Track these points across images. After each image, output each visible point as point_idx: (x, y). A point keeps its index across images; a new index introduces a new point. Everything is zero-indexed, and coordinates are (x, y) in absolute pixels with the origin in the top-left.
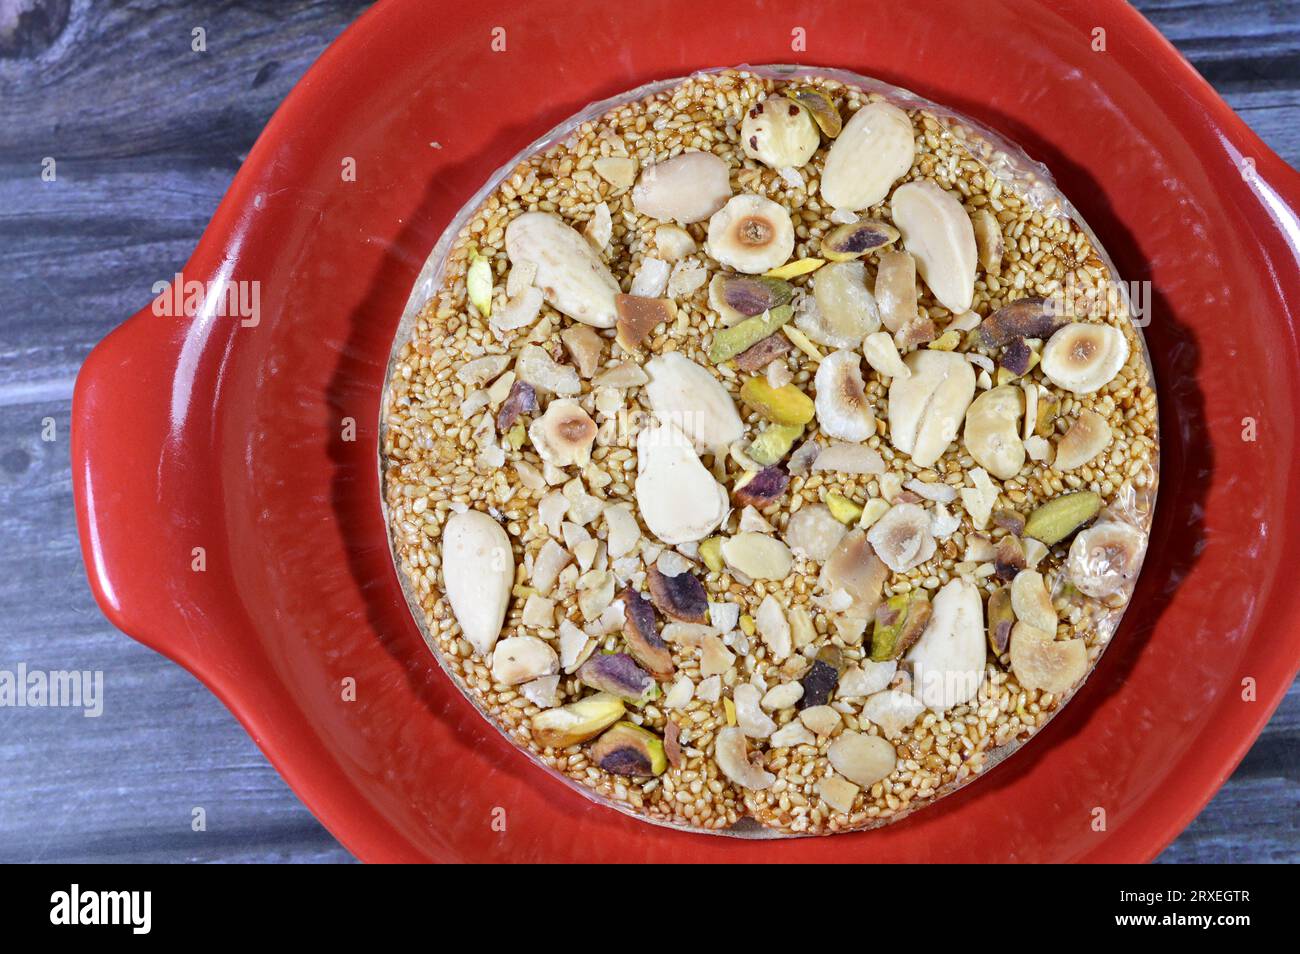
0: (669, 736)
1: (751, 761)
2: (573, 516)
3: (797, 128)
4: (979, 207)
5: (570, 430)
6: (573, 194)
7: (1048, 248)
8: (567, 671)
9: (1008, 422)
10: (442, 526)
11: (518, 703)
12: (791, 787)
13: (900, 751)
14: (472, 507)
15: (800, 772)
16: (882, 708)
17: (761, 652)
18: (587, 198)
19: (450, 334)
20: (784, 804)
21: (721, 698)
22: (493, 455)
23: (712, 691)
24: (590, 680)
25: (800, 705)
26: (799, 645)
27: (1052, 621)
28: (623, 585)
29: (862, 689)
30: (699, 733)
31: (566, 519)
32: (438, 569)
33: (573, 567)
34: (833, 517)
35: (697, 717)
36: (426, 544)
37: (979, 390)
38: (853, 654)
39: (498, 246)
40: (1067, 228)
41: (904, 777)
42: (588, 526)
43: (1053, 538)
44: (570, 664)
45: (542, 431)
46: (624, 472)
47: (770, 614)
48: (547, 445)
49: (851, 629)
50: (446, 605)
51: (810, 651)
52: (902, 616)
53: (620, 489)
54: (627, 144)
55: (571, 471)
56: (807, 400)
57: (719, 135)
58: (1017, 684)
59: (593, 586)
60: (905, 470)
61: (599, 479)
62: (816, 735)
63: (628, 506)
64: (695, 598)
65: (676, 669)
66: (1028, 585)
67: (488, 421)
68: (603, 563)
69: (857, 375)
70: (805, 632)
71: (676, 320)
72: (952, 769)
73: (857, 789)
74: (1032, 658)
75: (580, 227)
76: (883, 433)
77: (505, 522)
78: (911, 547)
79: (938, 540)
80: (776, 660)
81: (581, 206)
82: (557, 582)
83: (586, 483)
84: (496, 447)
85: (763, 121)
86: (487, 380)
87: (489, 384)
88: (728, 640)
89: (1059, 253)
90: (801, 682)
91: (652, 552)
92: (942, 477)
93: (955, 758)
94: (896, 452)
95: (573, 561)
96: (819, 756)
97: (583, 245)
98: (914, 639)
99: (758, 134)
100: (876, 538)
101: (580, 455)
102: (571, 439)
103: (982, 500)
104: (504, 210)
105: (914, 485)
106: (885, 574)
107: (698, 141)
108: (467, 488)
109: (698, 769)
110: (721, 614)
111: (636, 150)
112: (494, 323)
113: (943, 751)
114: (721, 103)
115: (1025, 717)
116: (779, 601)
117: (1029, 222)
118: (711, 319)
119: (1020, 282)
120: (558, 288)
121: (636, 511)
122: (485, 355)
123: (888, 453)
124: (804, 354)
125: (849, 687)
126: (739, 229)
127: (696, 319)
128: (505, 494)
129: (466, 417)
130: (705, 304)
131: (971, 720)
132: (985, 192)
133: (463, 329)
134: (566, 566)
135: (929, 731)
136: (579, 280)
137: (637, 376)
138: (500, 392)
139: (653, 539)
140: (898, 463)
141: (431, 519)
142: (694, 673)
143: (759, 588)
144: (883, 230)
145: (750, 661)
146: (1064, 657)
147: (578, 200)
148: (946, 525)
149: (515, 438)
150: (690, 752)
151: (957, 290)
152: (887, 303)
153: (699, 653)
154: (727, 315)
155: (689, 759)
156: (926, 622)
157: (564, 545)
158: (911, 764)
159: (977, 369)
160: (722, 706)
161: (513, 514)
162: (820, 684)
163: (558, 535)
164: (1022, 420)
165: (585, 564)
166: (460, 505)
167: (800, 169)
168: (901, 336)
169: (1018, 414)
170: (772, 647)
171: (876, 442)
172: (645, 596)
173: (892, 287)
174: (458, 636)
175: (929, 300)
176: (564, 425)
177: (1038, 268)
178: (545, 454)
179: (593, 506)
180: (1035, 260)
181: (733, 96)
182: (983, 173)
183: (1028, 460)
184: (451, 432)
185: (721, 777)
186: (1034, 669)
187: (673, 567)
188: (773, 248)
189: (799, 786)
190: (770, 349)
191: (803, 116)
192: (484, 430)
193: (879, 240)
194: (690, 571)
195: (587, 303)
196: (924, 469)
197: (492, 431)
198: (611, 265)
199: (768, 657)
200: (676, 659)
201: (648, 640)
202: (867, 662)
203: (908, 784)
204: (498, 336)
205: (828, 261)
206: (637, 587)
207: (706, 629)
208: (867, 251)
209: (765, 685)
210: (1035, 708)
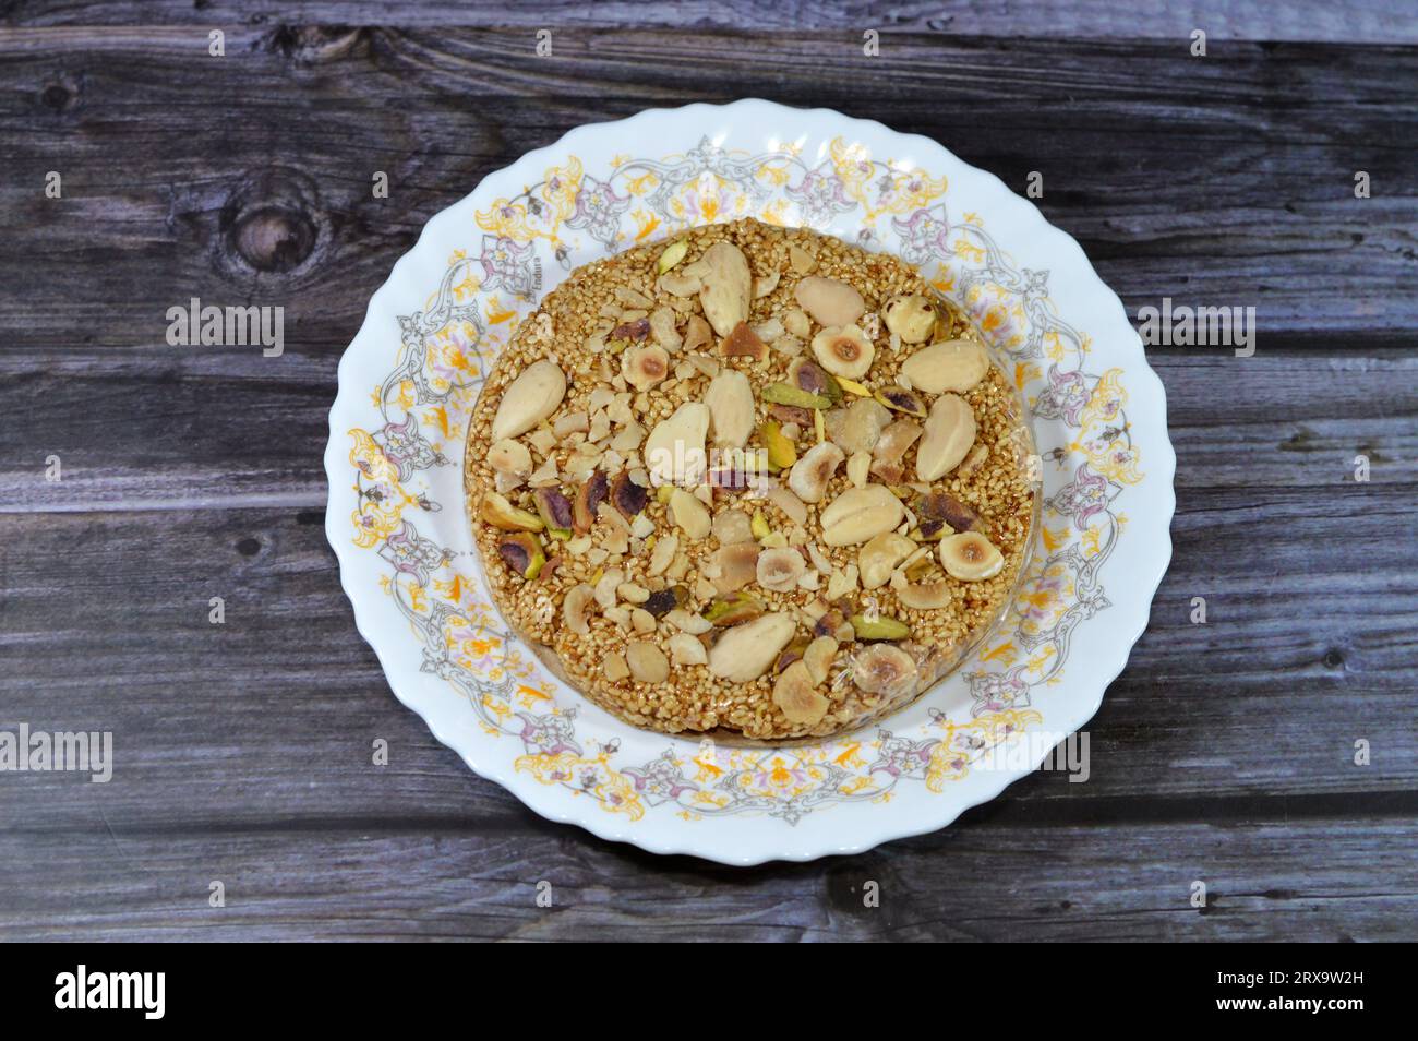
0: (552, 563)
1: (584, 612)
2: (609, 409)
3: (920, 318)
4: (987, 443)
5: (650, 368)
6: (766, 254)
7: (1005, 493)
8: (530, 485)
9: (894, 554)
10: (534, 361)
11: (487, 480)
12: (593, 644)
13: (672, 678)
14: (560, 366)
15: (605, 639)
16: (681, 644)
17: (644, 563)
18: (772, 264)
19: (633, 268)
20: (580, 650)
21: (599, 566)
22: (596, 344)
23: (597, 558)
24: (538, 498)
25: (640, 605)
26: (668, 574)
27: (821, 676)
28: (602, 468)
29: (681, 624)
30: (570, 575)
31: (605, 408)
32: (511, 380)
33: (583, 436)
34: (750, 525)
35: (577, 566)
36: (517, 361)
37: (895, 531)
38: (694, 605)
39: (702, 249)
40: (1026, 492)
41: (661, 693)
42: (613, 423)
43: (863, 634)
44: (535, 480)
45: (633, 356)
46: (659, 414)
47: (668, 546)
48: (630, 363)
49: (705, 592)
50: (498, 402)
51: (672, 583)
52: (738, 604)
53: (648, 421)
54: (819, 252)
55: (630, 387)
56: (795, 457)
57: (876, 295)
58: (771, 696)
59: (586, 452)
60: (814, 538)
61: (642, 404)
62: (633, 629)
63: (644, 432)
64: (635, 504)
65: (590, 532)
66: (825, 646)
67: (610, 326)
68: (602, 446)
69: (834, 466)
70: (677, 571)
71: (760, 362)
72: (691, 710)
73: (628, 674)
74: (791, 685)
75: (755, 276)
76: (820, 507)
77: (570, 386)
78: (780, 577)
79: (798, 586)
80: (648, 574)
81: (765, 266)
82: (568, 435)
83: (632, 402)
84: (601, 342)
85: (905, 300)
86: (630, 304)
87: (628, 309)
88: (632, 540)
89: (1009, 500)
90: (652, 595)
91: (634, 462)
92: (832, 558)
93: (699, 705)
94: (818, 524)
95: (587, 433)
96: (624, 641)
97: (748, 283)
98: (734, 623)
99: (896, 304)
100: (764, 557)
101: (643, 383)
102: (648, 371)
103: (842, 585)
104: (722, 235)
105: (811, 548)
106: (750, 580)
107: (861, 286)
108: (566, 351)
109: (551, 592)
110: (642, 524)
111: (822, 260)
112: (662, 280)
113: (695, 696)
114: (892, 277)
115: (758, 718)
116: (679, 545)
117: (1007, 473)
118: (781, 377)
119: (973, 496)
120: (713, 291)
121: (646, 439)
122: (641, 293)
123: (813, 521)
124: (815, 436)
125: (674, 617)
126: (840, 342)
127: (773, 370)
128: (584, 369)
129: (600, 314)
130: (785, 366)
131: (727, 692)
132: (997, 439)
133: (641, 272)
134: (581, 432)
135: (698, 679)
136: (728, 295)
137: (711, 369)
138: (631, 317)
139: (642, 458)
140: (813, 530)
141: (532, 350)
142: (596, 541)
143: (676, 532)
144: (919, 405)
145: (634, 561)
146: (810, 702)
147: (766, 260)
148: (809, 581)
149: (615, 347)
150: (556, 580)
151: (931, 466)
152: (886, 441)
153: (609, 532)
154: (791, 380)
155: (551, 583)
156: (749, 618)
157: (590, 421)
158: (670, 688)
159: (905, 520)
160: (594, 572)
161: (578, 385)
162: (661, 603)
163: (592, 413)
164: (904, 560)
165: (593, 437)
166: (554, 359)
167: (903, 342)
168: (877, 464)
169: (905, 555)
170: (652, 566)
171: (812, 508)
172: (609, 483)
173: (895, 435)
174: (488, 422)
175: (910, 463)
176: (649, 361)
177: (990, 498)
178: (624, 366)
179: (624, 415)
180: (992, 493)
181: (902, 279)
182: (1004, 426)
183: (887, 585)
184: (586, 316)
185: (559, 608)
186: (787, 692)
187: (637, 479)
188: (850, 365)
189: (598, 646)
190: (799, 415)
191: (930, 317)
192: (604, 328)
193: (912, 407)
194: (646, 489)
195: (721, 310)
196: (826, 546)
197: (608, 332)
198: (754, 312)
199: (645, 569)
200: (594, 527)
201: (588, 503)
202: (697, 615)
203: (658, 698)
204: (657, 289)
205: (873, 397)
206: (609, 476)
207: (626, 524)
208: (899, 408)
209: (630, 578)
210: (768, 717)
